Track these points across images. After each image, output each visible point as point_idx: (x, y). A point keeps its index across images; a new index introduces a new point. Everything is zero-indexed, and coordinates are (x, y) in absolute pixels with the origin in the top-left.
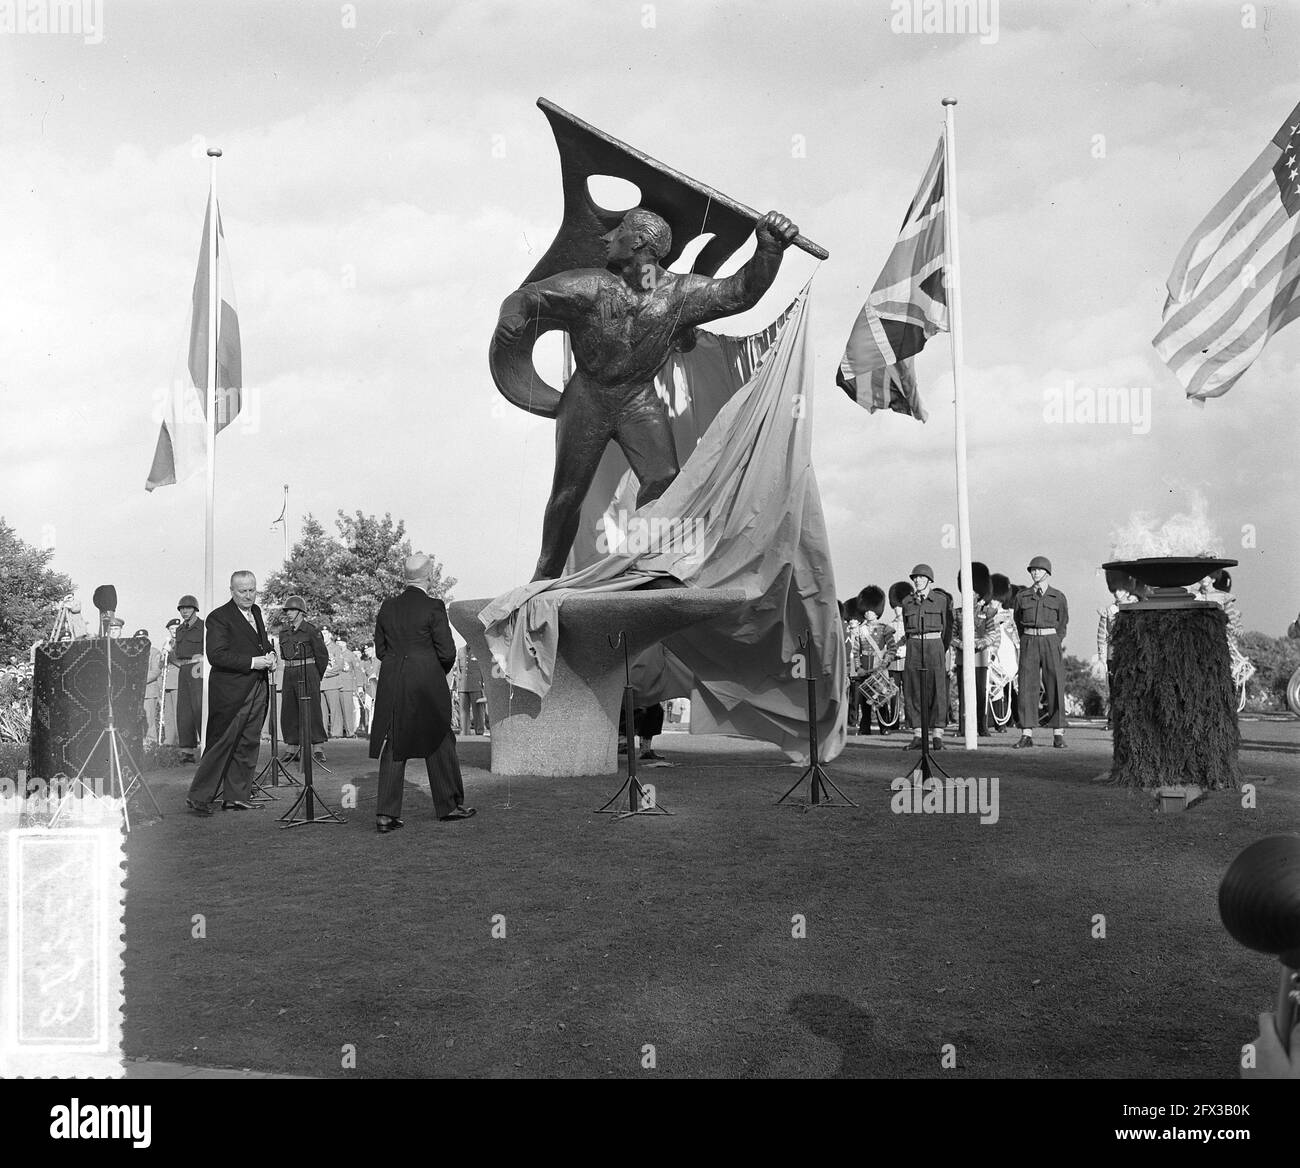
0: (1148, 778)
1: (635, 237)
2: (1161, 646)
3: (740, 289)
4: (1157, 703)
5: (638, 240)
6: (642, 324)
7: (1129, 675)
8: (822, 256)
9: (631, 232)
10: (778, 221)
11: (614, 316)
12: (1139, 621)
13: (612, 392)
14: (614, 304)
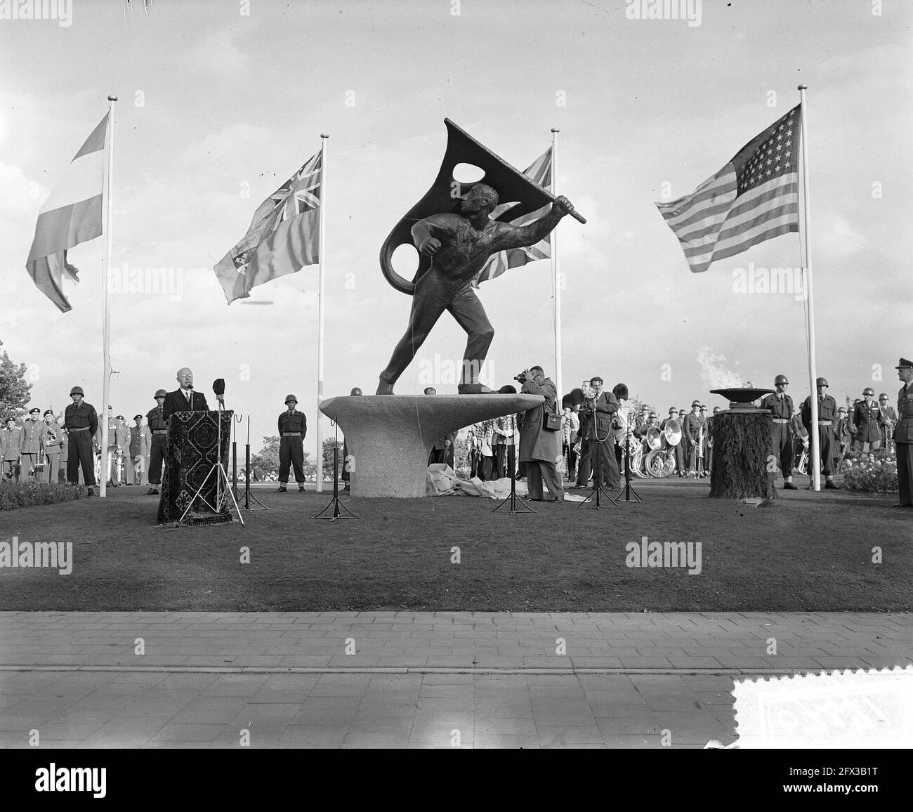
0: (739, 494)
1: (483, 200)
2: (745, 430)
3: (533, 233)
4: (744, 458)
5: (484, 202)
6: (479, 247)
7: (730, 444)
8: (583, 221)
9: (480, 197)
10: (566, 202)
11: (464, 241)
12: (735, 418)
13: (453, 283)
14: (465, 234)
